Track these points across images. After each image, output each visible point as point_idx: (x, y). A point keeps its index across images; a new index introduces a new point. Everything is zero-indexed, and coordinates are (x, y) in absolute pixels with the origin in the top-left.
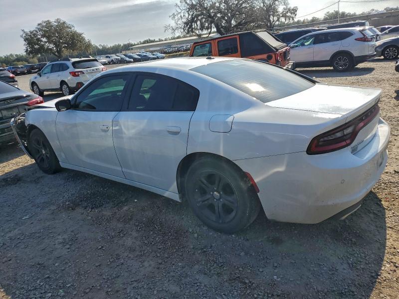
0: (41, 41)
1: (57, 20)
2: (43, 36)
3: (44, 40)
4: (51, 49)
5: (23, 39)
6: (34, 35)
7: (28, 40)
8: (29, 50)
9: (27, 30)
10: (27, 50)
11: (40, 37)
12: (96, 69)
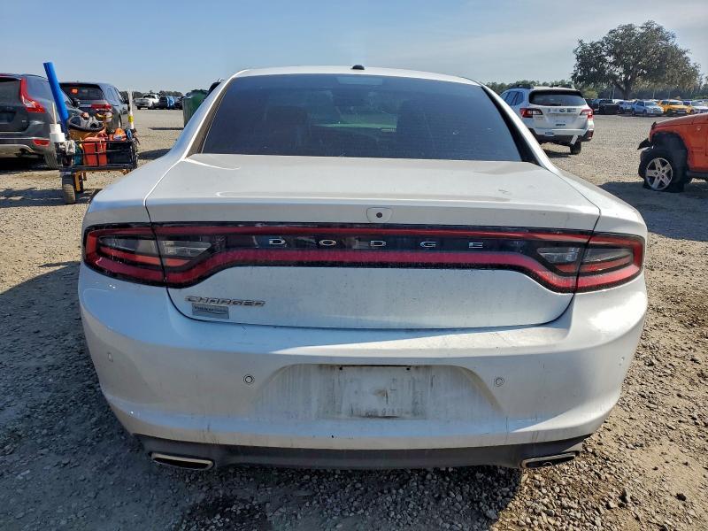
0: (605, 61)
1: (647, 24)
2: (610, 53)
3: (610, 59)
4: (615, 77)
5: (575, 56)
6: (596, 49)
7: (582, 59)
8: (579, 74)
9: (587, 42)
10: (575, 75)
11: (604, 53)
12: (569, 110)
